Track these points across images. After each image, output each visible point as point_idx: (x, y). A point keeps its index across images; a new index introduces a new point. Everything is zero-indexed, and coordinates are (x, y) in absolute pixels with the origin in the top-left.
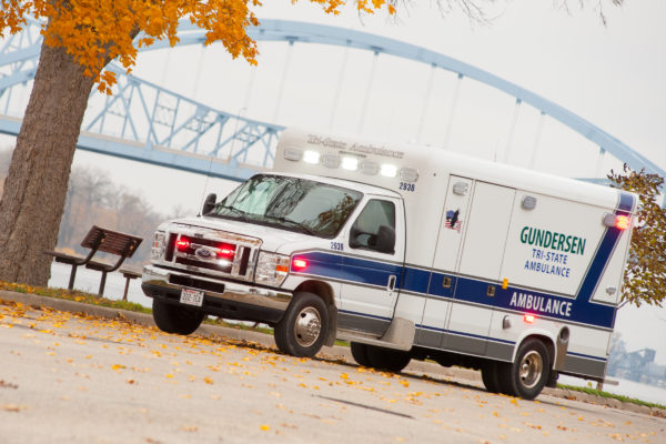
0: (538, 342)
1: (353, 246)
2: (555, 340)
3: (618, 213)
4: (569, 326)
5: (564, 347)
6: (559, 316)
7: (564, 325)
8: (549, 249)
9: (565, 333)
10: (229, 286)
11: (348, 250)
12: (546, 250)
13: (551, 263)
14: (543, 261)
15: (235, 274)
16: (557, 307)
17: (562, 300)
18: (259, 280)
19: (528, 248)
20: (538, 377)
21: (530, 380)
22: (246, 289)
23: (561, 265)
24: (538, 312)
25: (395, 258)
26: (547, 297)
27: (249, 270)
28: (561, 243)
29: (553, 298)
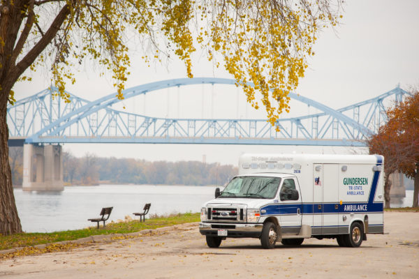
0: (357, 224)
1: (282, 200)
2: (363, 221)
3: (378, 165)
4: (368, 215)
5: (367, 223)
6: (363, 211)
7: (365, 214)
8: (355, 185)
9: (366, 217)
10: (237, 225)
11: (280, 202)
12: (353, 186)
13: (357, 191)
14: (353, 190)
15: (239, 220)
16: (362, 208)
17: (363, 204)
18: (249, 221)
19: (347, 186)
20: (359, 238)
21: (356, 239)
22: (244, 225)
23: (360, 190)
24: (355, 211)
25: (299, 201)
26: (357, 204)
27: (244, 217)
28: (359, 182)
29: (360, 204)
